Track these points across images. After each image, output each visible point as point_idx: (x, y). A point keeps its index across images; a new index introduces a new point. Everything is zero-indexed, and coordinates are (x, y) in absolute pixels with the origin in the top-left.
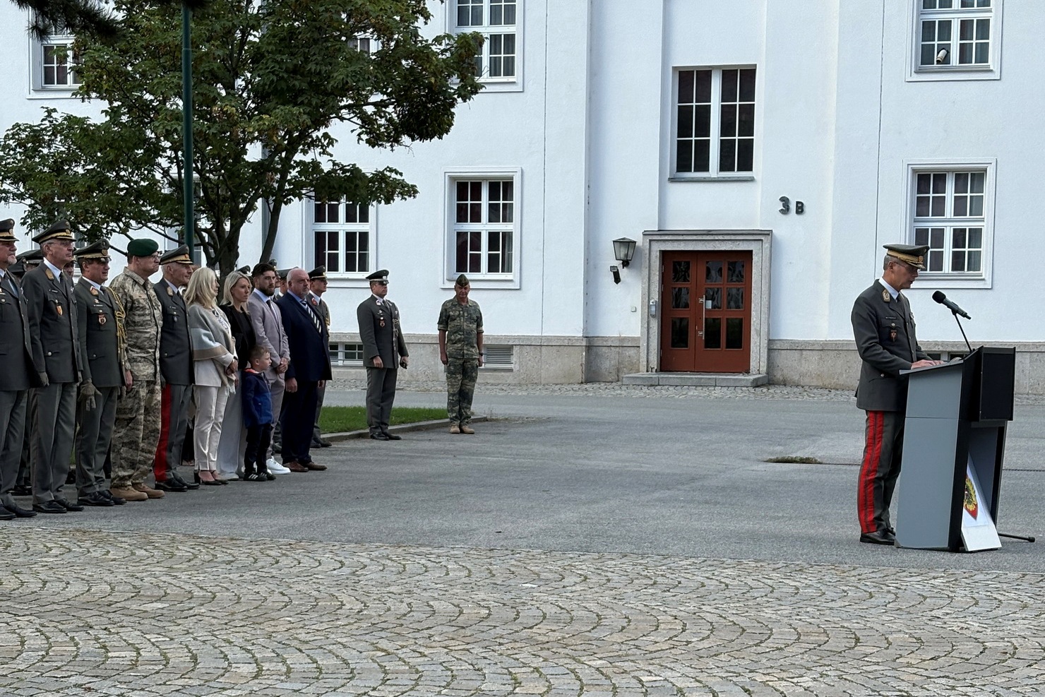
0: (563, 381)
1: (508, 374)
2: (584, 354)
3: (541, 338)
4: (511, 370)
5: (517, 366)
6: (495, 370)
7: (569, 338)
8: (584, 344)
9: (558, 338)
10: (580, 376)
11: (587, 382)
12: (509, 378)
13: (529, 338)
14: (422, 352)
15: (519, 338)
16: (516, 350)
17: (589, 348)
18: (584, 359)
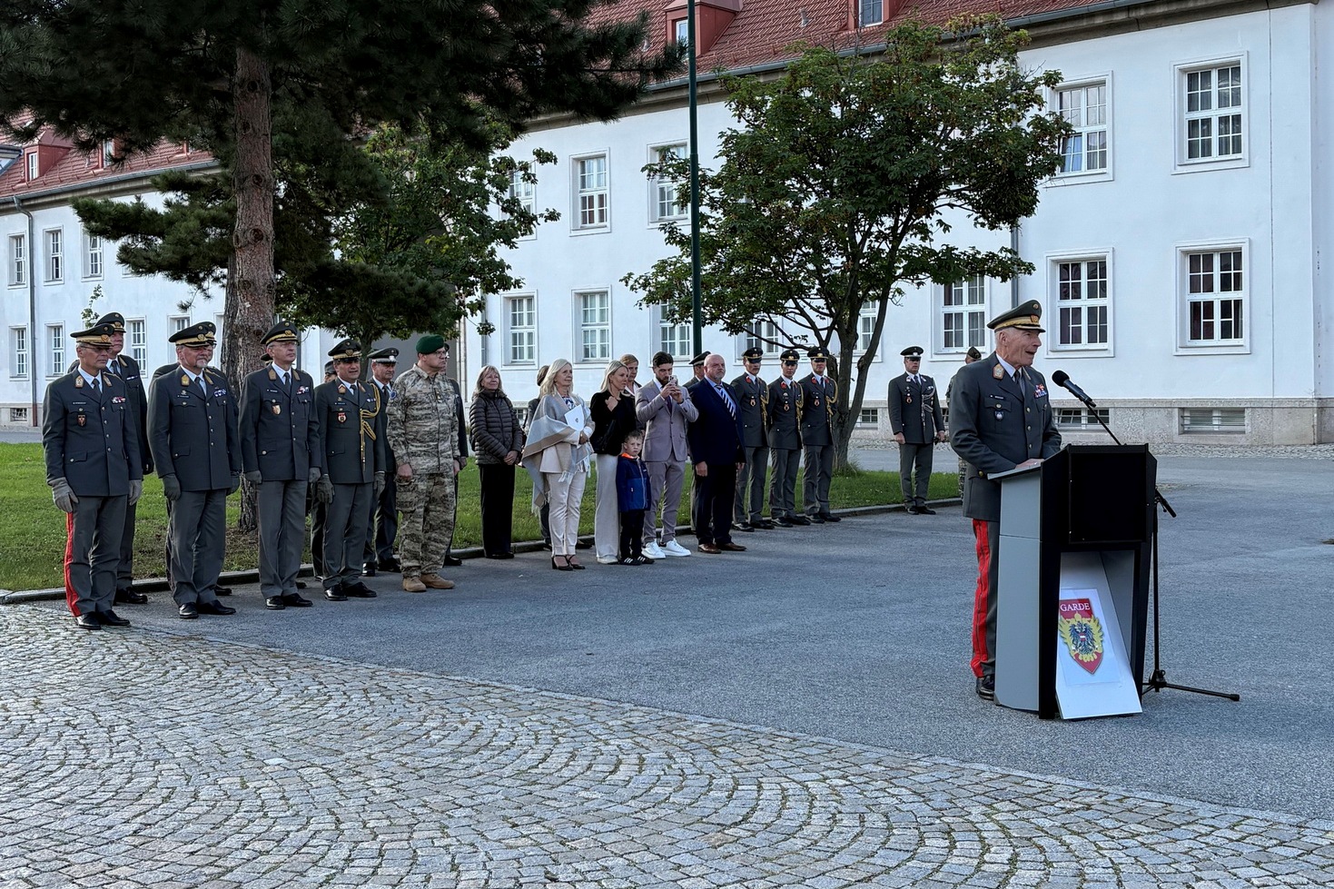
0: (1295, 442)
1: (1241, 436)
2: (1316, 415)
3: (1272, 400)
4: (1244, 432)
5: (1249, 427)
6: (1229, 432)
7: (1300, 400)
8: (1315, 405)
9: (1289, 400)
10: (1311, 437)
11: (1320, 443)
12: (1242, 440)
13: (1260, 400)
14: (1157, 416)
15: (1250, 401)
16: (1247, 412)
17: (1321, 409)
18: (1315, 421)
